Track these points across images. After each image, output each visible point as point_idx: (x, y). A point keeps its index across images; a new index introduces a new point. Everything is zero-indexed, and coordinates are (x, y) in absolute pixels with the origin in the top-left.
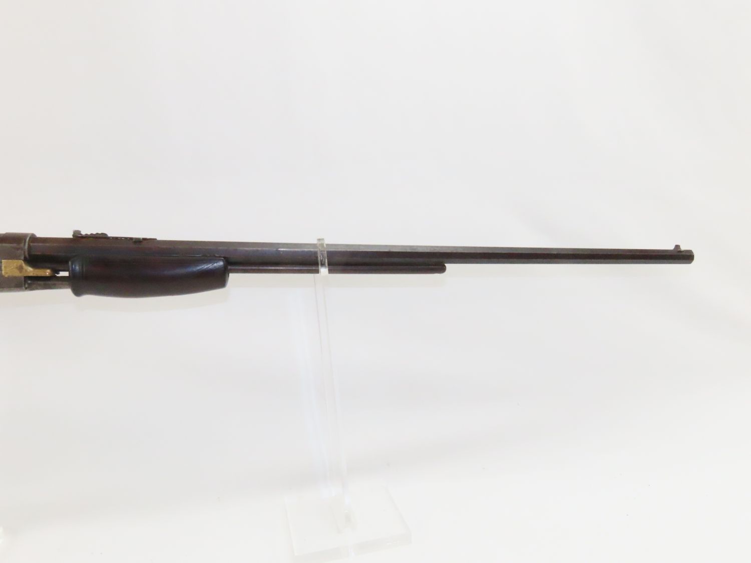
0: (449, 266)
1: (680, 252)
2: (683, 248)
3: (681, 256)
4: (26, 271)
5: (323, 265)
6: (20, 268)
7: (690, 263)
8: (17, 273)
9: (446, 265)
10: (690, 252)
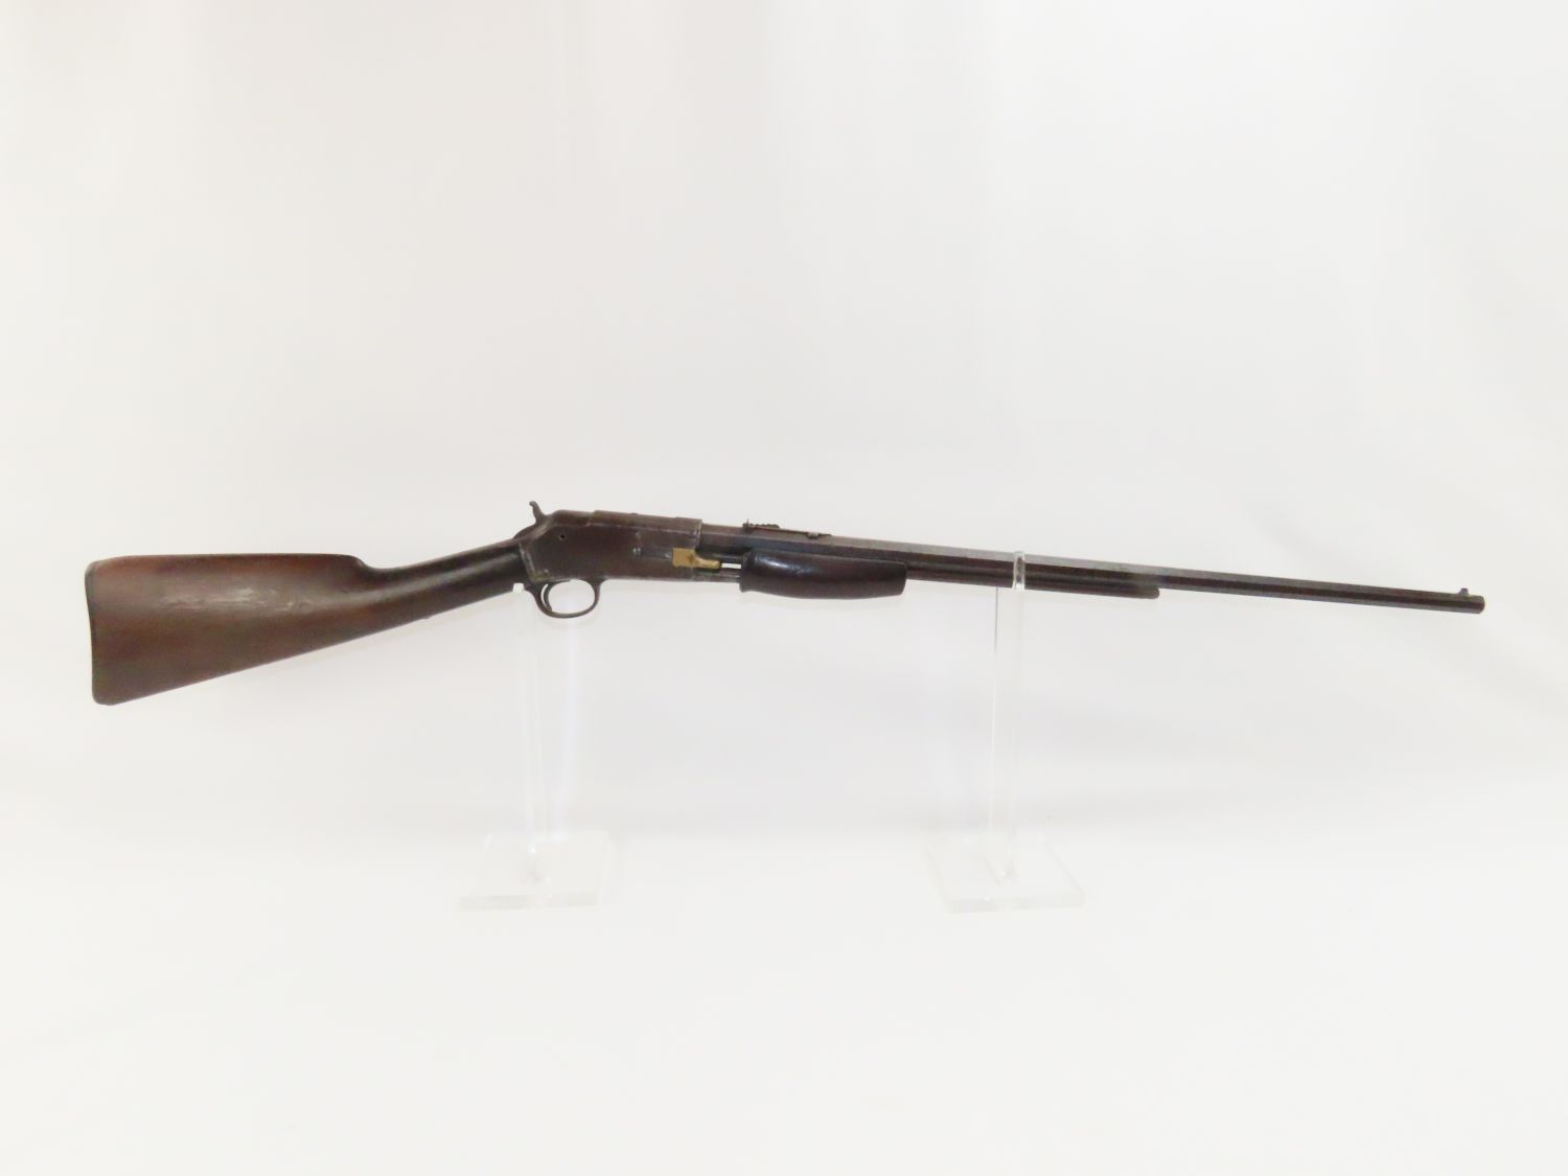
0: (1163, 591)
1: (1467, 598)
2: (1472, 592)
3: (1468, 603)
4: (697, 562)
5: (1019, 580)
6: (691, 559)
7: (1478, 613)
8: (687, 564)
9: (1160, 590)
10: (1481, 598)
